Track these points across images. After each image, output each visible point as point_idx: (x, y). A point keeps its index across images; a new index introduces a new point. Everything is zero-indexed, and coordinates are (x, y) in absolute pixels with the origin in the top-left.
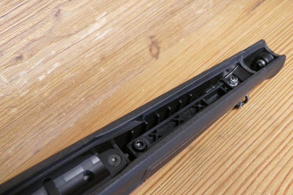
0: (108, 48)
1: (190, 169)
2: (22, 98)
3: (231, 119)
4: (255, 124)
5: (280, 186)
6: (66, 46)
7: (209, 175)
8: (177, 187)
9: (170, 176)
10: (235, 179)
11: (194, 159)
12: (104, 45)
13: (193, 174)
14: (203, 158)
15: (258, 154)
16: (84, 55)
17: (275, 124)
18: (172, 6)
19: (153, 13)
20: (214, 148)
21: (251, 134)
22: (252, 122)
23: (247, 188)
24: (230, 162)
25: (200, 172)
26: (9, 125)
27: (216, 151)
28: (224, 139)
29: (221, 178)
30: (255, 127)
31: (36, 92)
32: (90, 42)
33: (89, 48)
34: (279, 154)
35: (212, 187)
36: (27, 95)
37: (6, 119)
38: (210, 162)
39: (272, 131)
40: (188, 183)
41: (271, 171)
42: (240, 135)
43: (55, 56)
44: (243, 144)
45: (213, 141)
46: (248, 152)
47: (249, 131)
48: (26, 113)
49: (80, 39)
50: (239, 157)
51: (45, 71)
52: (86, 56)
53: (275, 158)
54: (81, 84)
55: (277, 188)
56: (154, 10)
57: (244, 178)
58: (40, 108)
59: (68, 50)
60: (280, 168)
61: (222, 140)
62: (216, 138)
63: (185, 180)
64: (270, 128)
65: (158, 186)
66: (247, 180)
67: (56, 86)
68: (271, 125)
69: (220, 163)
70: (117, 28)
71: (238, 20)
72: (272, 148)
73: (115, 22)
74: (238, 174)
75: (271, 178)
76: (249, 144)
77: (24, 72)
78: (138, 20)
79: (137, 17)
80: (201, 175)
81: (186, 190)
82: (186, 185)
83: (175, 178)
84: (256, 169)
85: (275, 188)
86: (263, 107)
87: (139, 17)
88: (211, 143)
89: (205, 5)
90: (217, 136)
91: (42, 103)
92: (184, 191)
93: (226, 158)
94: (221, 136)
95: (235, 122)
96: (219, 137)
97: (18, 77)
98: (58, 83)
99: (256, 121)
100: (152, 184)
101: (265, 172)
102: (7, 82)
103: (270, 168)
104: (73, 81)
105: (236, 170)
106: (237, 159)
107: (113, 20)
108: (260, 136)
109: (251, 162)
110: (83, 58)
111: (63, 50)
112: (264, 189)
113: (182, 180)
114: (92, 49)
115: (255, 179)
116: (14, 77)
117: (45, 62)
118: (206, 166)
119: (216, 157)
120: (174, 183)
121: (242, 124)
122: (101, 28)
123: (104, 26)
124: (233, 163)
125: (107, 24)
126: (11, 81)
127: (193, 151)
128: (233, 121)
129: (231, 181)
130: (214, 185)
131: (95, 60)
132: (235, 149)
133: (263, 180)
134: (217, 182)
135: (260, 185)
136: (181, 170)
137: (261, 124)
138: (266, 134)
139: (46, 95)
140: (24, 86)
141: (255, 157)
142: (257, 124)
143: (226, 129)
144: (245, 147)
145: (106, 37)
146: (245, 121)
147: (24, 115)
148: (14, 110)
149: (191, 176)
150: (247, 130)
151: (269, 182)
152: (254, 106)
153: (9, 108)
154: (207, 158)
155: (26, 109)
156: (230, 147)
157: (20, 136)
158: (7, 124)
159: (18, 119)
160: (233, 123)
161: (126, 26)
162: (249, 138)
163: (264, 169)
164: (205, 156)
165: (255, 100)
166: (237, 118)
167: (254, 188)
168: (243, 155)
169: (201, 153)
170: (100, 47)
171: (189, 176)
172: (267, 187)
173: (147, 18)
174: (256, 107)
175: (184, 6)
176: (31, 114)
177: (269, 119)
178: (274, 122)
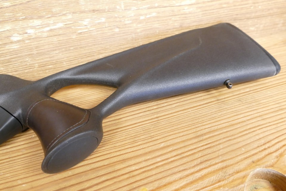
0: (187, 21)
1: (213, 110)
2: (125, 25)
3: (251, 94)
4: (267, 103)
5: (272, 140)
6: (165, 5)
7: (225, 117)
8: (202, 116)
9: (199, 109)
10: (242, 125)
11: (218, 106)
12: (186, 17)
13: (214, 113)
14: (224, 107)
15: (263, 118)
16: (171, 17)
17: (281, 108)
18: (237, 15)
19: (224, 12)
20: (233, 105)
21: (262, 106)
22: (265, 101)
23: (249, 133)
24: (242, 116)
25: (220, 114)
26: (110, 38)
27: (235, 107)
28: (242, 102)
29: (233, 122)
30: (266, 104)
31: (134, 25)
32: (179, 10)
33: (177, 14)
34: (278, 123)
35: (225, 124)
36: (129, 24)
37: (110, 33)
38: (228, 111)
39: (277, 111)
40: (210, 116)
41: (269, 130)
42: (255, 105)
43: (156, 8)
44: (255, 110)
45: (235, 101)
46: (256, 115)
47: (261, 104)
48: (122, 36)
49: (175, 5)
50: (249, 115)
51: (146, 15)
52: (173, 19)
53: (274, 124)
54: (160, 36)
55: (270, 140)
56: (226, 11)
57: (249, 127)
58: (131, 37)
59: (165, 8)
60: (276, 131)
61: (241, 103)
62: (237, 100)
63: (208, 114)
64: (277, 108)
65: (188, 111)
66: (250, 129)
67: (147, 28)
68: (277, 107)
69: (235, 114)
70: (199, 10)
71: (276, 45)
72: (274, 119)
73: (200, 5)
74: (245, 123)
75: (267, 133)
76: (259, 111)
77: (135, 8)
78: (213, 12)
79: (213, 9)
80: (220, 115)
81: (207, 119)
82: (208, 117)
83: (202, 111)
84: (259, 126)
85: (268, 140)
86: (276, 96)
87: (214, 11)
88: (233, 102)
89: (257, 26)
90: (238, 100)
91: (134, 35)
92: (205, 119)
93: (240, 113)
94: (241, 100)
95: (253, 97)
96: (239, 101)
97: (130, 10)
98: (149, 27)
99: (268, 101)
100: (185, 108)
101: (265, 129)
102: (123, 9)
103: (268, 128)
104: (157, 31)
105: (245, 121)
106: (247, 116)
107: (199, 4)
108: (268, 110)
109: (256, 121)
110: (170, 19)
111: (162, 6)
112: (260, 137)
113: (206, 113)
114: (178, 16)
115: (256, 130)
116: (128, 8)
117: (149, 8)
118: (225, 112)
119: (234, 110)
120: (200, 113)
121: (258, 99)
122: (190, 5)
123: (192, 4)
124: (244, 117)
125: (194, 4)
126: (125, 10)
127: (219, 101)
128: (252, 96)
129: (239, 126)
130: (227, 123)
131: (176, 24)
132: (248, 110)
133: (261, 133)
134: (230, 123)
135: (258, 134)
136: (207, 108)
137: (270, 104)
138: (272, 110)
139: (138, 31)
140: (130, 17)
141: (260, 119)
142: (268, 103)
143: (245, 98)
144: (255, 112)
145: (190, 13)
146: (260, 99)
147: (120, 36)
148: (117, 30)
149: (212, 114)
150: (260, 104)
151: (265, 135)
152: (270, 93)
153: (115, 27)
154: (227, 108)
155: (123, 33)
156: (245, 108)
157: (111, 49)
158: (109, 37)
159: (116, 37)
160: (251, 97)
161: (204, 12)
162: (260, 108)
163: (264, 127)
164: (226, 107)
165: (272, 90)
166: (255, 95)
167: (254, 135)
168: (252, 116)
169: (224, 104)
170: (183, 17)
171: (211, 113)
172: (263, 137)
173: (219, 14)
174: (270, 94)
175: (244, 19)
176: (125, 39)
177: (278, 103)
178: (280, 106)
